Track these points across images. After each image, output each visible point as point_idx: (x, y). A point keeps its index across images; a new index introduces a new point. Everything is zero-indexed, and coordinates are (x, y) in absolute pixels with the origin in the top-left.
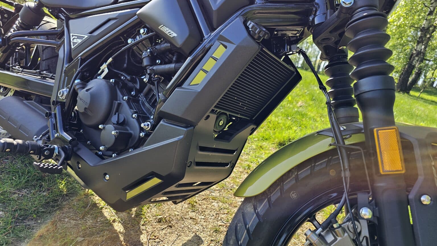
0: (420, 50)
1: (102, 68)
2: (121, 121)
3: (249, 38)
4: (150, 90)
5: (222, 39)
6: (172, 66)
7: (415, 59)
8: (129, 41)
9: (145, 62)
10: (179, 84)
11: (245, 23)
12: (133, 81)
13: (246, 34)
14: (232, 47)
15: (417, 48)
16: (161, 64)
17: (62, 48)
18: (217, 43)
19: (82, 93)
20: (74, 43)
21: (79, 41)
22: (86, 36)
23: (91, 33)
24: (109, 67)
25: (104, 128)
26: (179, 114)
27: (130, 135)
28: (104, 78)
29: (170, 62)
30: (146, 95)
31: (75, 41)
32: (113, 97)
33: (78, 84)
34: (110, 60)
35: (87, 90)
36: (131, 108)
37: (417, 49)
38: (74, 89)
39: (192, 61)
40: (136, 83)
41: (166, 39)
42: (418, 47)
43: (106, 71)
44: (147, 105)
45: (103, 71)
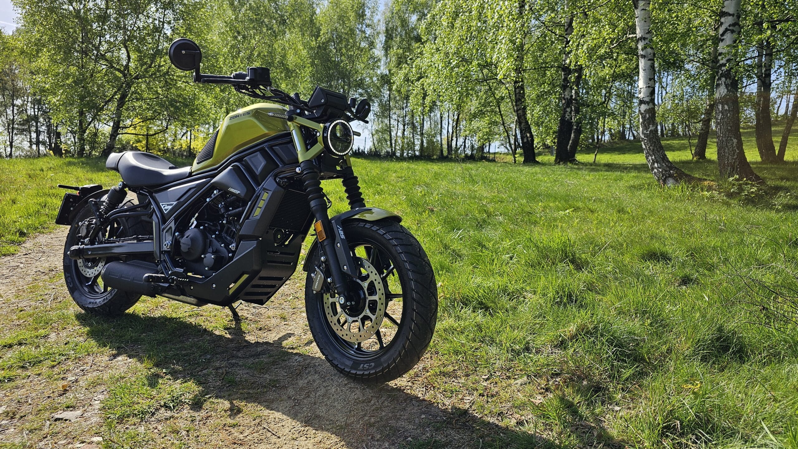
0: (569, 98)
1: (192, 221)
2: (214, 251)
3: (278, 187)
4: (229, 228)
5: (265, 189)
6: (241, 209)
7: (567, 111)
8: (208, 200)
9: (222, 211)
10: (247, 217)
11: (275, 180)
12: (215, 225)
13: (276, 185)
14: (270, 193)
15: (565, 95)
16: (233, 210)
17: (154, 216)
18: (263, 192)
19: (183, 240)
20: (166, 210)
21: (170, 207)
22: (175, 203)
23: (178, 200)
24: (196, 219)
25: (205, 257)
26: (250, 233)
27: (223, 257)
28: (195, 227)
29: (238, 207)
30: (226, 233)
31: (166, 208)
32: (205, 237)
33: (178, 235)
34: (197, 215)
35: (187, 237)
36: (219, 242)
37: (566, 97)
38: (176, 239)
39: (251, 204)
40: (217, 226)
41: (233, 194)
42: (566, 93)
43: (195, 223)
44: (228, 238)
45: (193, 223)
